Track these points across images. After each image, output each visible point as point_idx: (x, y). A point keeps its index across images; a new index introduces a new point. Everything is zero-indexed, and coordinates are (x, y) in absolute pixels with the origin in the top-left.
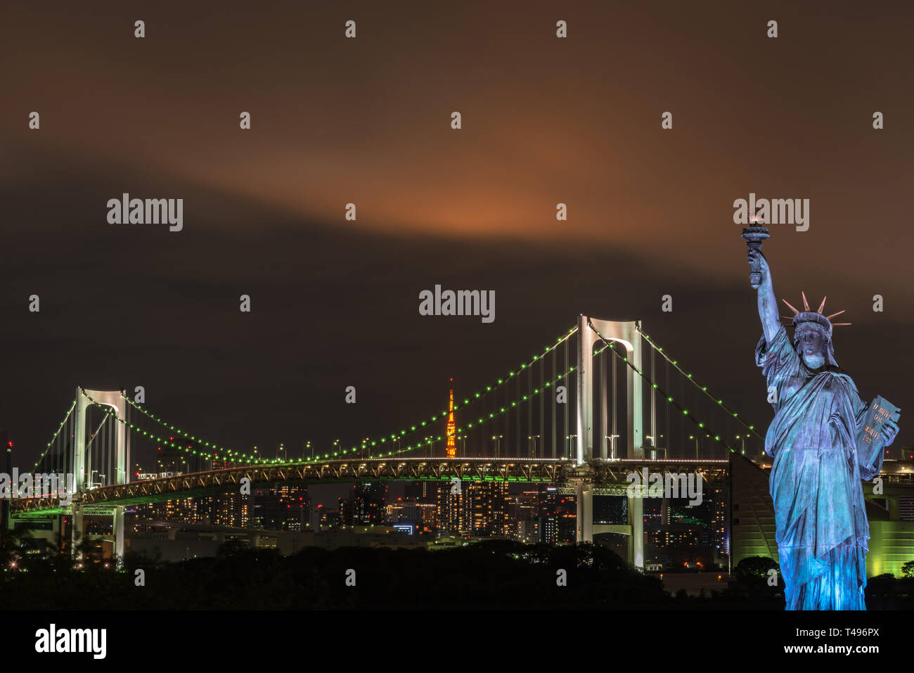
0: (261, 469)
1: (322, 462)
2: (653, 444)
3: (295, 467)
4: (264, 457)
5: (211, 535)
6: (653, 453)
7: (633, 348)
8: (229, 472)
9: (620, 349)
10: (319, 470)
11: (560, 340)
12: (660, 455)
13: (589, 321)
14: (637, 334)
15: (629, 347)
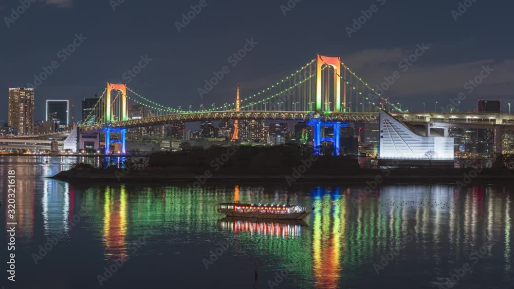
0: (183, 115)
1: (208, 112)
2: (345, 106)
3: (197, 114)
4: (183, 110)
5: (156, 141)
6: (345, 110)
7: (337, 68)
8: (169, 116)
9: (332, 68)
10: (207, 115)
11: (308, 64)
12: (347, 110)
13: (320, 57)
14: (338, 62)
15: (335, 67)
